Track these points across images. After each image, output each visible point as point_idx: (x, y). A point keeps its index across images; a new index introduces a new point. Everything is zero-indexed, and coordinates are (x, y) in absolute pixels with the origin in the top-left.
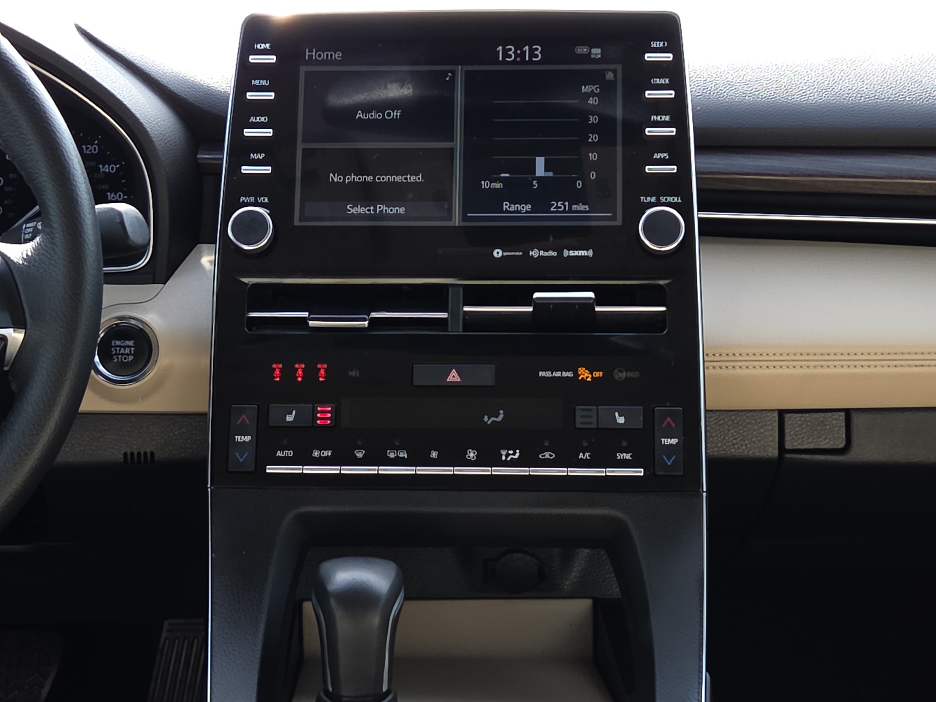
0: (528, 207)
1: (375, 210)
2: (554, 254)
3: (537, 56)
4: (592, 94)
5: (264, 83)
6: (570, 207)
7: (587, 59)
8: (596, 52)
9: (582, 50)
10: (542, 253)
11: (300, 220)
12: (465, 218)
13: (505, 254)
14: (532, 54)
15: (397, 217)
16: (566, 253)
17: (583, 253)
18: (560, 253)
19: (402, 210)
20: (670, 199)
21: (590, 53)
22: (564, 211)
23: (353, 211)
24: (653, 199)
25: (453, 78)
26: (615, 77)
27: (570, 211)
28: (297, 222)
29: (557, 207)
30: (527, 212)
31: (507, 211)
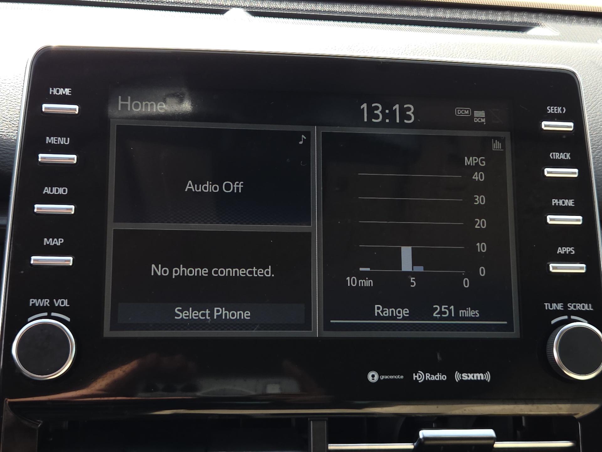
0: (405, 312)
1: (211, 315)
2: (444, 378)
3: (409, 118)
4: (477, 168)
5: (62, 141)
6: (457, 313)
7: (469, 123)
8: (480, 115)
9: (462, 112)
10: (428, 376)
11: (112, 329)
12: (327, 326)
13: (383, 377)
14: (403, 115)
15: (240, 324)
16: (458, 377)
17: (479, 376)
18: (451, 377)
19: (246, 315)
20: (579, 307)
21: (473, 116)
22: (450, 318)
23: (183, 315)
24: (560, 307)
25: (308, 142)
26: (503, 146)
27: (457, 317)
28: (107, 333)
29: (441, 312)
30: (404, 318)
31: (379, 317)
